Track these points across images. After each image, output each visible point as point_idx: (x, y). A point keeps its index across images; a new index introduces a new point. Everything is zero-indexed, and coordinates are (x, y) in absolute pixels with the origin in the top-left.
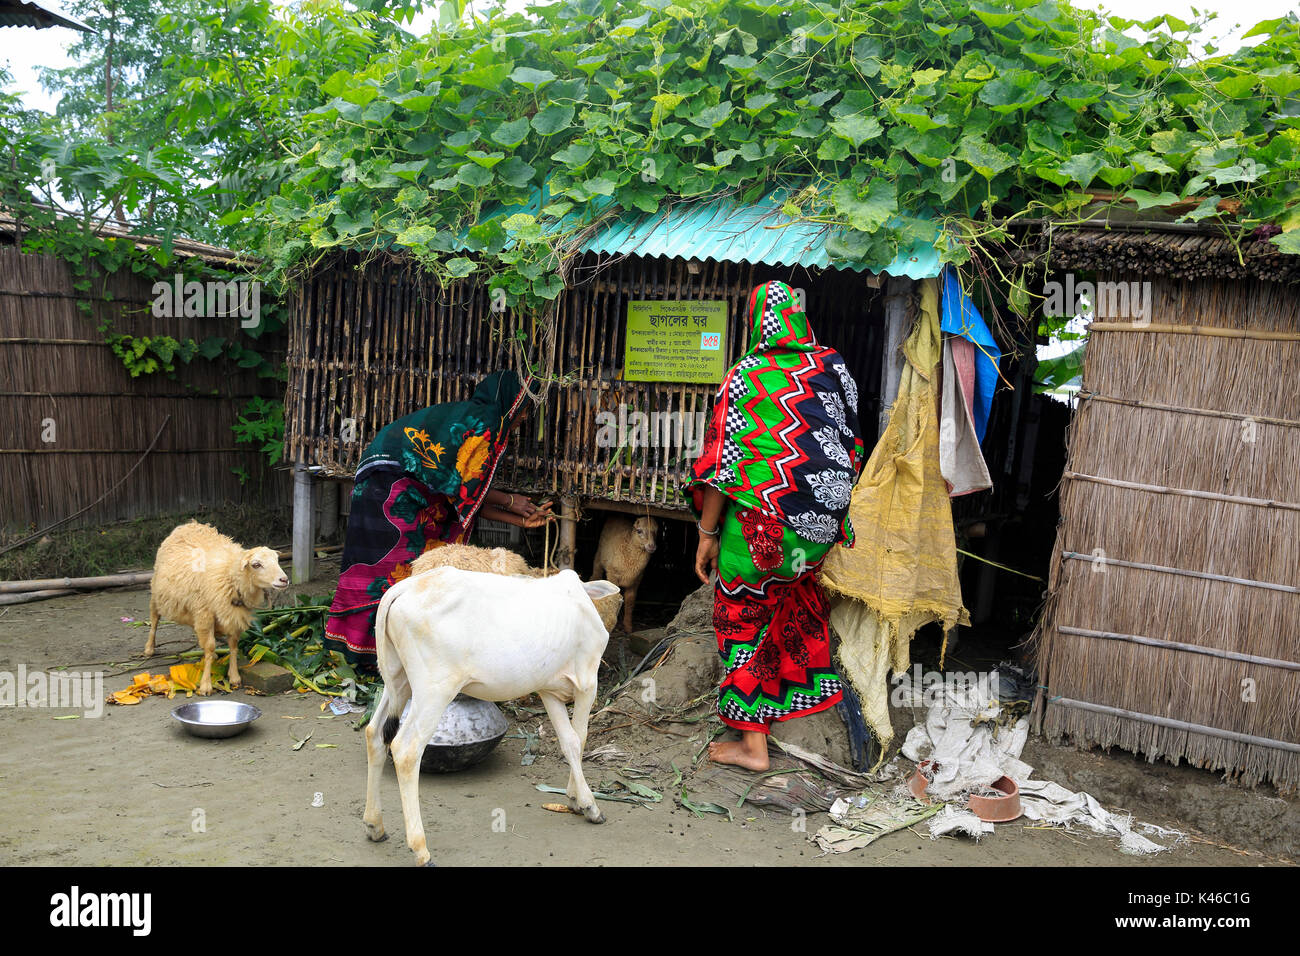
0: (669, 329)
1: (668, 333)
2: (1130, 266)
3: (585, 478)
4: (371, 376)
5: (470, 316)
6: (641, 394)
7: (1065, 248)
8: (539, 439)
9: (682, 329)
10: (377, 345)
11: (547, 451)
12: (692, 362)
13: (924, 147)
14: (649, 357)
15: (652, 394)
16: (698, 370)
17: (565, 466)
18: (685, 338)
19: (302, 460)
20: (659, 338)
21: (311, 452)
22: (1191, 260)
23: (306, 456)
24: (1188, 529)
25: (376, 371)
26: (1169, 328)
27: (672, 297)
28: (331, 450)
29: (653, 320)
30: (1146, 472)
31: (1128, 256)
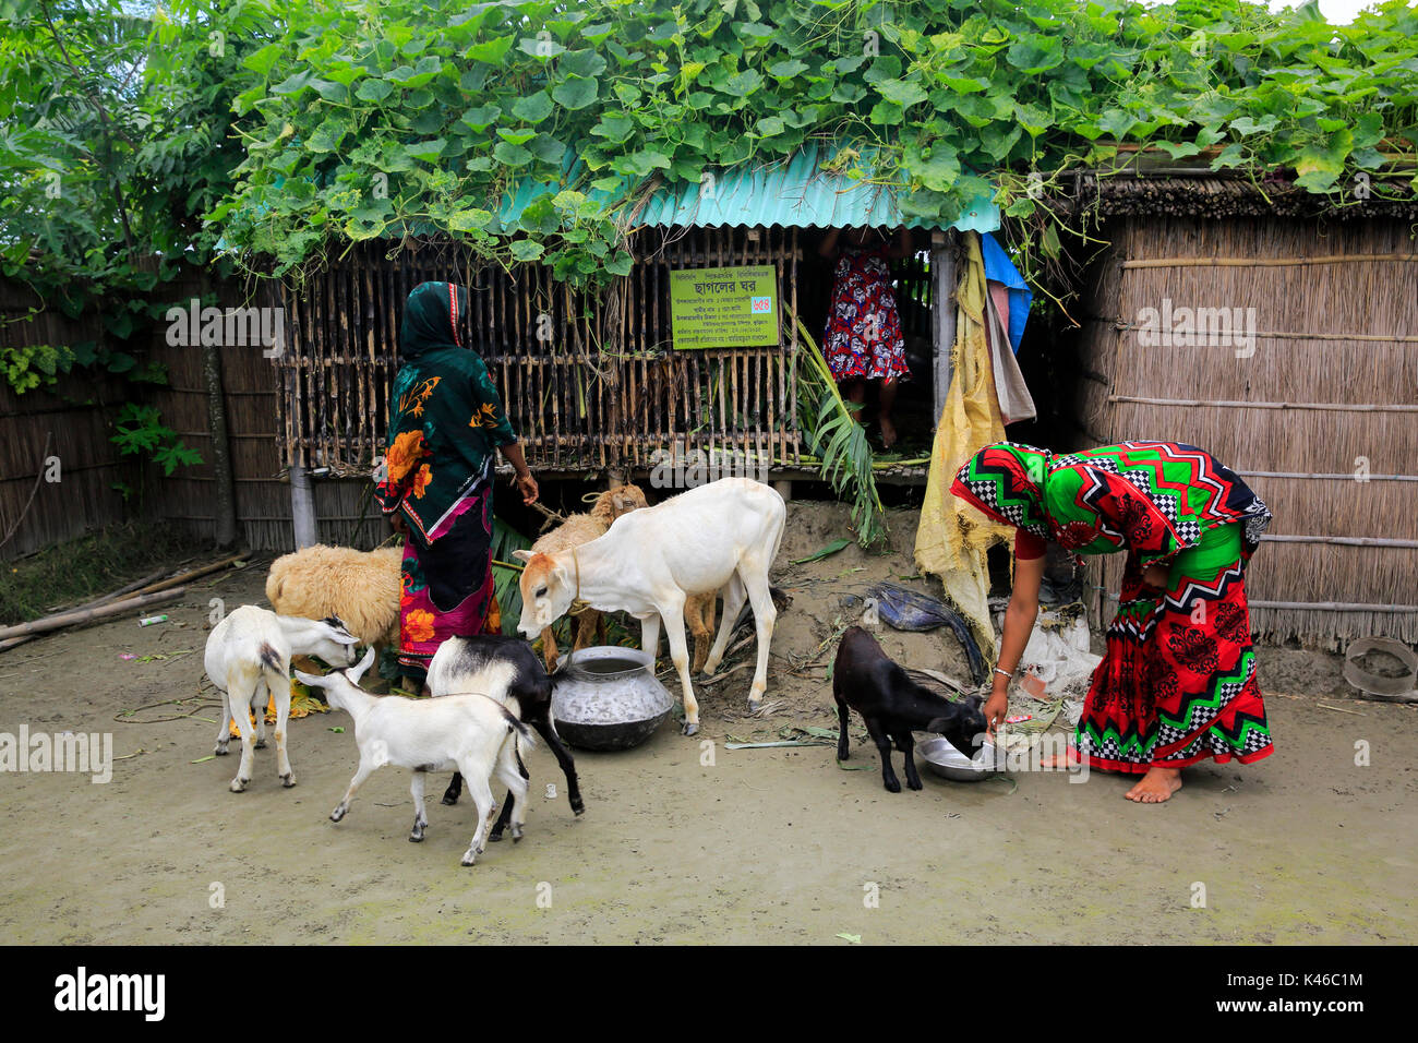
0: (716, 296)
1: (716, 301)
2: (1167, 209)
3: (636, 450)
4: (380, 368)
5: (492, 297)
6: (689, 361)
7: (1109, 195)
8: (582, 415)
9: (730, 295)
10: (383, 334)
11: (590, 427)
12: (744, 326)
13: (972, 109)
14: (698, 325)
15: (701, 360)
16: (751, 334)
17: (612, 439)
18: (734, 304)
19: (302, 464)
20: (706, 305)
21: (312, 454)
22: (1220, 202)
23: (307, 459)
24: (1218, 433)
25: (384, 363)
26: (1191, 261)
27: (714, 264)
28: (337, 450)
29: (698, 288)
30: (1180, 390)
31: (1166, 201)
